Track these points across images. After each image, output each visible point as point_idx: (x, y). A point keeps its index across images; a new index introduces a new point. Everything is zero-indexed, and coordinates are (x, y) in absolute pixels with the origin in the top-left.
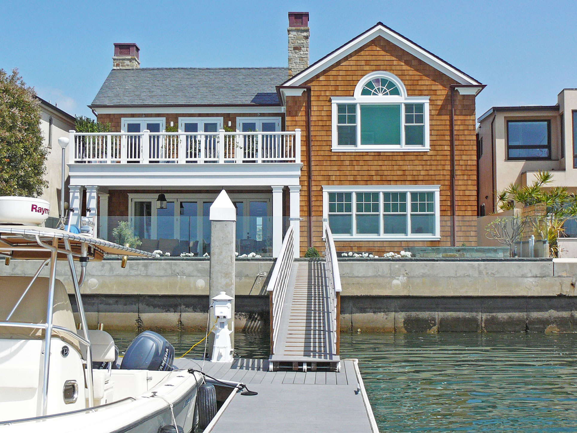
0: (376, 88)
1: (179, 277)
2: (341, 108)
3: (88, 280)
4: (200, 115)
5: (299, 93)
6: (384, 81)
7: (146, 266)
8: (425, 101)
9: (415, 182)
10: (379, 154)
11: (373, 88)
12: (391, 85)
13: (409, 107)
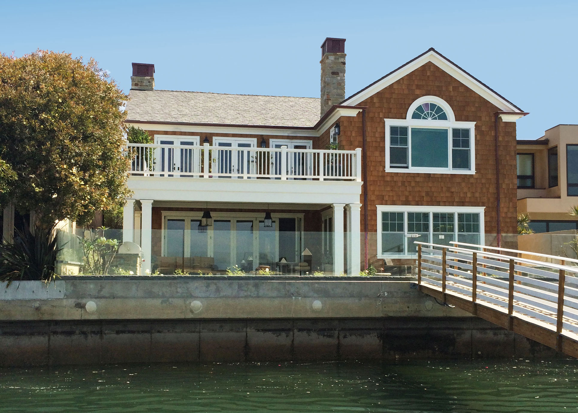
0: (426, 112)
1: (294, 298)
2: (394, 130)
3: (190, 303)
4: (234, 135)
5: (353, 113)
6: (433, 106)
7: (256, 286)
8: (471, 126)
9: (462, 203)
10: (429, 175)
11: (422, 112)
12: (440, 110)
13: (456, 132)
